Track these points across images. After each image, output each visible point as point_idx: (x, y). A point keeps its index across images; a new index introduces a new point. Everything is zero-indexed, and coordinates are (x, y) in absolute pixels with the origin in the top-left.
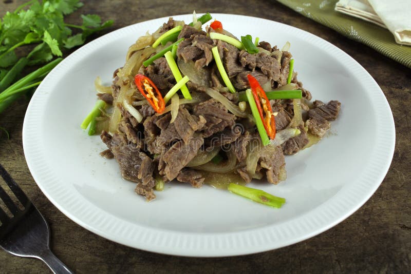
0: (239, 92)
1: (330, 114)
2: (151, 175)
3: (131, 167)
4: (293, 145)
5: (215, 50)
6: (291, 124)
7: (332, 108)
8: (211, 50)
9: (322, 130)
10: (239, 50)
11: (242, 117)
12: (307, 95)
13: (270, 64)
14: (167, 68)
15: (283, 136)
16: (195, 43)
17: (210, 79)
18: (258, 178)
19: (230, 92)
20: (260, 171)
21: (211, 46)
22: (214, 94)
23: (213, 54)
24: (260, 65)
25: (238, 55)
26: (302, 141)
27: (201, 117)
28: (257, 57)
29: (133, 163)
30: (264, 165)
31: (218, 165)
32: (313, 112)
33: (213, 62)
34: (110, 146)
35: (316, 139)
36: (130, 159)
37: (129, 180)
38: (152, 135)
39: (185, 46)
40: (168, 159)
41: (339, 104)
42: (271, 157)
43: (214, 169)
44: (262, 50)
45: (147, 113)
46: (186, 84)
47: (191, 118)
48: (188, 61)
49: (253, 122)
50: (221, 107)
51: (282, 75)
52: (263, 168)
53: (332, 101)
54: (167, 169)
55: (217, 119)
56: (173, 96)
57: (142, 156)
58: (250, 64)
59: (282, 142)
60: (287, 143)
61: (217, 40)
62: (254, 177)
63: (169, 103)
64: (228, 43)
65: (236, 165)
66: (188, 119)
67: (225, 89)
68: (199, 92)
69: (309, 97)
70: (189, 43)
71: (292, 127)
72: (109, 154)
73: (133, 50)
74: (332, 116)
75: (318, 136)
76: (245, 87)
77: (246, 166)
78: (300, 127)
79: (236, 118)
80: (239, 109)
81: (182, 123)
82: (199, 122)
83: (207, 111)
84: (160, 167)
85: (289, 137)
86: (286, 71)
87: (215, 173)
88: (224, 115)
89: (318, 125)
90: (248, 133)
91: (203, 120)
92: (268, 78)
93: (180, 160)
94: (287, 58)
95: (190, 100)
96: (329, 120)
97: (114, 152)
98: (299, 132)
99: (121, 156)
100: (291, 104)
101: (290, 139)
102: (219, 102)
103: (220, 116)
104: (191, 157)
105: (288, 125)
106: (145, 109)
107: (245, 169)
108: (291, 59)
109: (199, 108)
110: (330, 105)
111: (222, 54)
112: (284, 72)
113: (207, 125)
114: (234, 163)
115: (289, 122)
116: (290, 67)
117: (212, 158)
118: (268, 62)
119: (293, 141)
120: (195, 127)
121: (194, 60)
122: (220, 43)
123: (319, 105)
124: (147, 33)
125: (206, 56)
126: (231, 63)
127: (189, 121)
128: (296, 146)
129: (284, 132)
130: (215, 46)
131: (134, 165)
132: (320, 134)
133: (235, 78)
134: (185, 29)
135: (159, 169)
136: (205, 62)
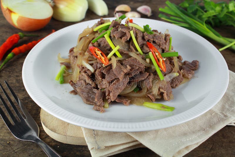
0: (145, 54)
1: (193, 67)
2: (102, 99)
3: (89, 97)
4: (176, 82)
5: (132, 32)
6: (173, 70)
7: (194, 64)
8: (129, 32)
9: (190, 75)
10: (143, 33)
11: (148, 66)
12: (180, 58)
13: (160, 39)
14: (106, 43)
15: (170, 77)
16: (120, 29)
17: (129, 48)
18: (159, 98)
19: (140, 54)
20: (160, 94)
21: (129, 30)
22: (133, 55)
23: (130, 34)
24: (155, 40)
25: (143, 35)
26: (180, 79)
27: (128, 66)
28: (153, 36)
29: (90, 95)
30: (162, 90)
31: (137, 92)
32: (184, 66)
33: (131, 38)
34: (75, 87)
35: (187, 80)
36: (88, 92)
37: (88, 104)
38: (100, 79)
39: (115, 31)
40: (112, 89)
41: (198, 62)
42: (165, 87)
43: (135, 95)
44: (154, 33)
45: (97, 67)
46: (118, 50)
47: (122, 67)
48: (118, 38)
49: (154, 69)
50: (138, 61)
51: (166, 46)
52: (161, 92)
53: (194, 61)
54: (111, 94)
55: (136, 67)
56: (112, 56)
57: (95, 90)
58: (150, 39)
59: (169, 80)
60: (172, 80)
61: (132, 27)
62: (157, 98)
63: (110, 59)
64: (137, 29)
65: (147, 92)
66: (121, 67)
67: (138, 53)
68: (125, 54)
69: (181, 59)
70: (117, 29)
71: (174, 72)
72: (75, 92)
73: (81, 37)
74: (195, 68)
75: (188, 78)
76: (149, 51)
77: (152, 92)
78: (178, 72)
79: (145, 67)
80: (146, 62)
81: (118, 70)
82: (127, 69)
83: (130, 63)
84: (107, 94)
85: (173, 77)
86: (168, 44)
87: (135, 97)
88: (139, 65)
89: (187, 72)
90: (152, 74)
91: (129, 68)
92: (160, 47)
93: (118, 89)
94: (168, 37)
95: (121, 58)
96: (193, 70)
97: (78, 90)
98: (178, 74)
99: (83, 92)
100: (172, 61)
101: (174, 78)
102: (136, 59)
103: (137, 65)
104: (123, 88)
105: (172, 71)
106: (96, 65)
107: (152, 94)
108: (170, 37)
109: (126, 61)
110: (193, 63)
111: (135, 34)
112: (167, 44)
113: (131, 70)
114: (146, 91)
115: (172, 69)
116: (170, 42)
117: (134, 89)
118: (159, 38)
119: (175, 80)
120: (125, 71)
121: (121, 38)
122: (134, 28)
123: (187, 63)
124: (88, 27)
125: (127, 35)
126: (140, 39)
127: (121, 68)
128: (177, 82)
129: (170, 74)
130: (132, 30)
131: (91, 96)
132: (189, 77)
133: (142, 47)
134: (113, 23)
135: (106, 95)
136: (127, 39)
